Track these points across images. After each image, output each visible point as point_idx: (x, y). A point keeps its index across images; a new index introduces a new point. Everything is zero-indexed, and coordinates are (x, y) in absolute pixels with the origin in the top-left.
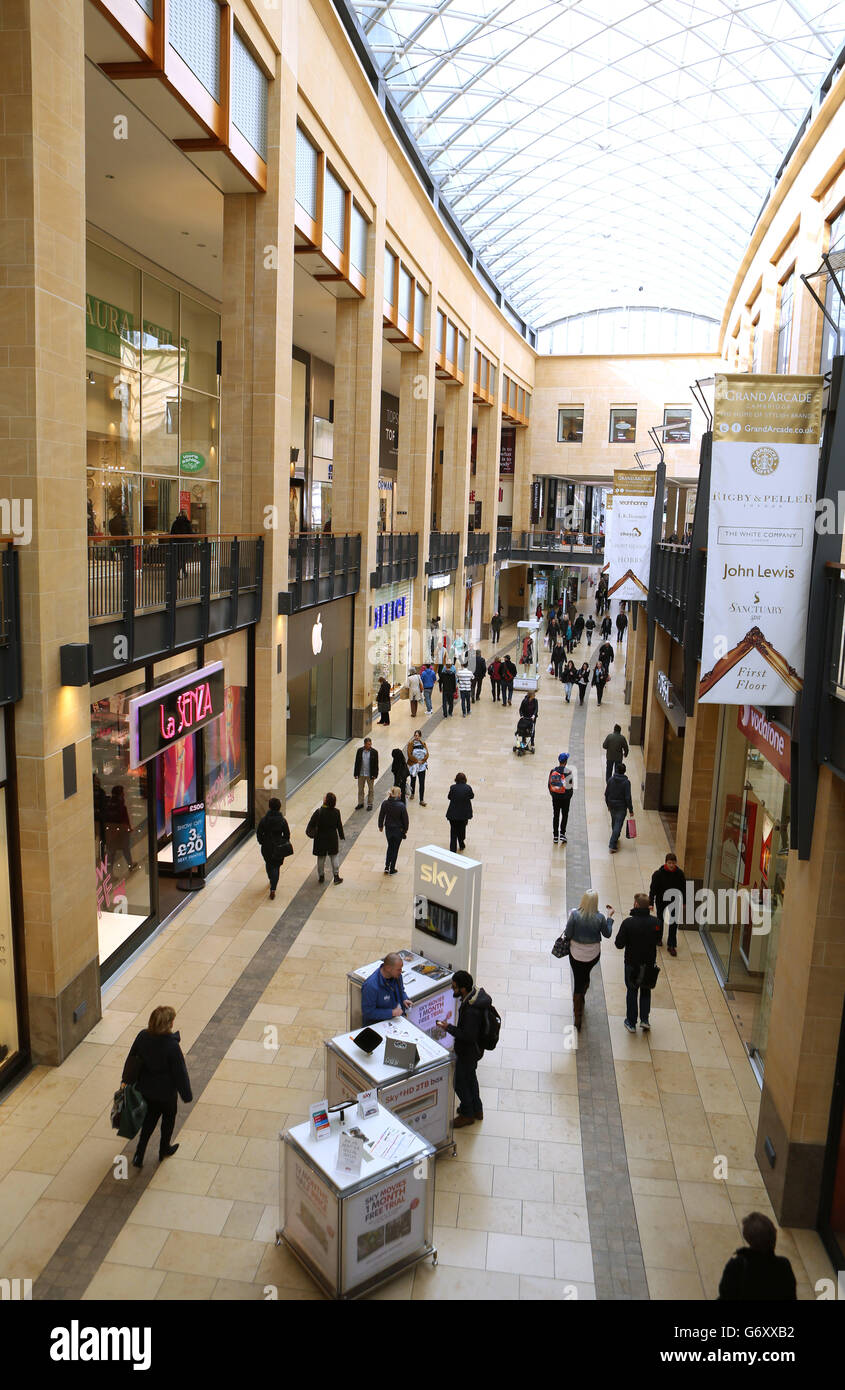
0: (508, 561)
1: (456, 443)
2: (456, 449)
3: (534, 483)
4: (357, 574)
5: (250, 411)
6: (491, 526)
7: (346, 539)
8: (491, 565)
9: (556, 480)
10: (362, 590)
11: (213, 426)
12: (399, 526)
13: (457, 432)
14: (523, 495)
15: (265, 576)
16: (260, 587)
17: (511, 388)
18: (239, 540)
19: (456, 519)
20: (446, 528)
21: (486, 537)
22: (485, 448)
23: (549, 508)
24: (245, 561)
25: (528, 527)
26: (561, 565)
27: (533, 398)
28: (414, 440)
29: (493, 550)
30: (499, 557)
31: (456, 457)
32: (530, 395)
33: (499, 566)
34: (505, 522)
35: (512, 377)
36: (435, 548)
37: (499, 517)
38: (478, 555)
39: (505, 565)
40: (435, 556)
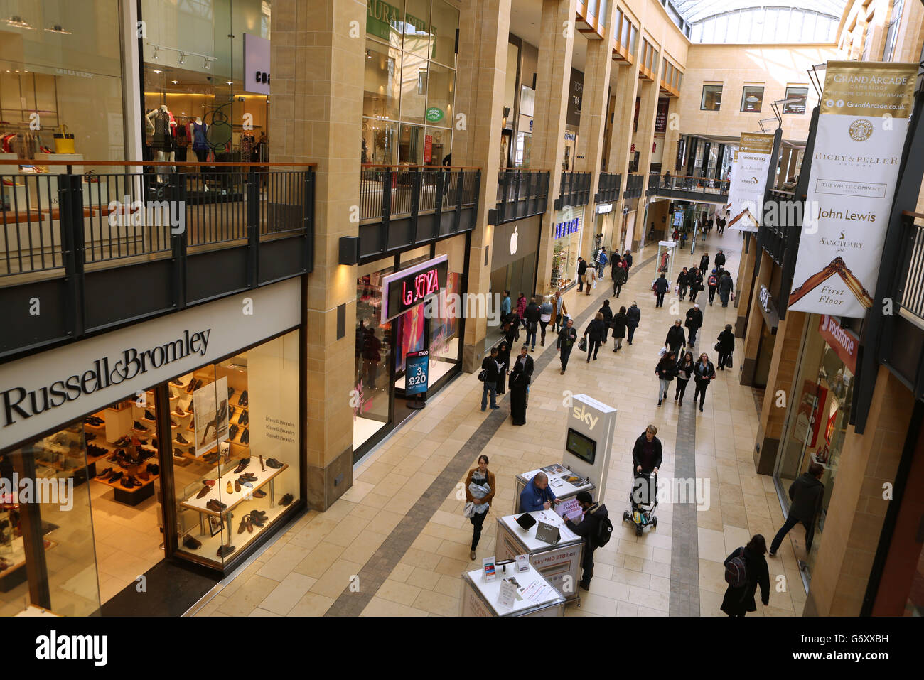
0: (656, 196)
1: (624, 108)
2: (623, 112)
3: (680, 140)
4: (545, 200)
5: (477, 80)
6: (645, 170)
7: (539, 174)
8: (643, 199)
9: (697, 139)
10: (548, 212)
11: (451, 90)
12: (578, 167)
13: (625, 100)
14: (671, 148)
15: (480, 197)
16: (476, 205)
17: (668, 67)
18: (464, 171)
19: (620, 164)
20: (612, 170)
21: (641, 178)
22: (645, 112)
23: (690, 159)
24: (467, 186)
25: (673, 173)
26: (695, 202)
27: (685, 77)
28: (593, 105)
29: (645, 188)
30: (650, 193)
31: (623, 118)
32: (682, 74)
33: (648, 200)
34: (656, 167)
35: (670, 60)
36: (603, 184)
37: (652, 164)
38: (634, 191)
39: (653, 199)
40: (602, 190)
